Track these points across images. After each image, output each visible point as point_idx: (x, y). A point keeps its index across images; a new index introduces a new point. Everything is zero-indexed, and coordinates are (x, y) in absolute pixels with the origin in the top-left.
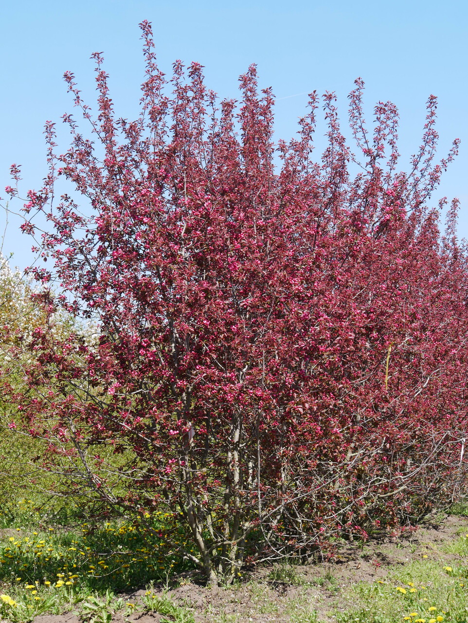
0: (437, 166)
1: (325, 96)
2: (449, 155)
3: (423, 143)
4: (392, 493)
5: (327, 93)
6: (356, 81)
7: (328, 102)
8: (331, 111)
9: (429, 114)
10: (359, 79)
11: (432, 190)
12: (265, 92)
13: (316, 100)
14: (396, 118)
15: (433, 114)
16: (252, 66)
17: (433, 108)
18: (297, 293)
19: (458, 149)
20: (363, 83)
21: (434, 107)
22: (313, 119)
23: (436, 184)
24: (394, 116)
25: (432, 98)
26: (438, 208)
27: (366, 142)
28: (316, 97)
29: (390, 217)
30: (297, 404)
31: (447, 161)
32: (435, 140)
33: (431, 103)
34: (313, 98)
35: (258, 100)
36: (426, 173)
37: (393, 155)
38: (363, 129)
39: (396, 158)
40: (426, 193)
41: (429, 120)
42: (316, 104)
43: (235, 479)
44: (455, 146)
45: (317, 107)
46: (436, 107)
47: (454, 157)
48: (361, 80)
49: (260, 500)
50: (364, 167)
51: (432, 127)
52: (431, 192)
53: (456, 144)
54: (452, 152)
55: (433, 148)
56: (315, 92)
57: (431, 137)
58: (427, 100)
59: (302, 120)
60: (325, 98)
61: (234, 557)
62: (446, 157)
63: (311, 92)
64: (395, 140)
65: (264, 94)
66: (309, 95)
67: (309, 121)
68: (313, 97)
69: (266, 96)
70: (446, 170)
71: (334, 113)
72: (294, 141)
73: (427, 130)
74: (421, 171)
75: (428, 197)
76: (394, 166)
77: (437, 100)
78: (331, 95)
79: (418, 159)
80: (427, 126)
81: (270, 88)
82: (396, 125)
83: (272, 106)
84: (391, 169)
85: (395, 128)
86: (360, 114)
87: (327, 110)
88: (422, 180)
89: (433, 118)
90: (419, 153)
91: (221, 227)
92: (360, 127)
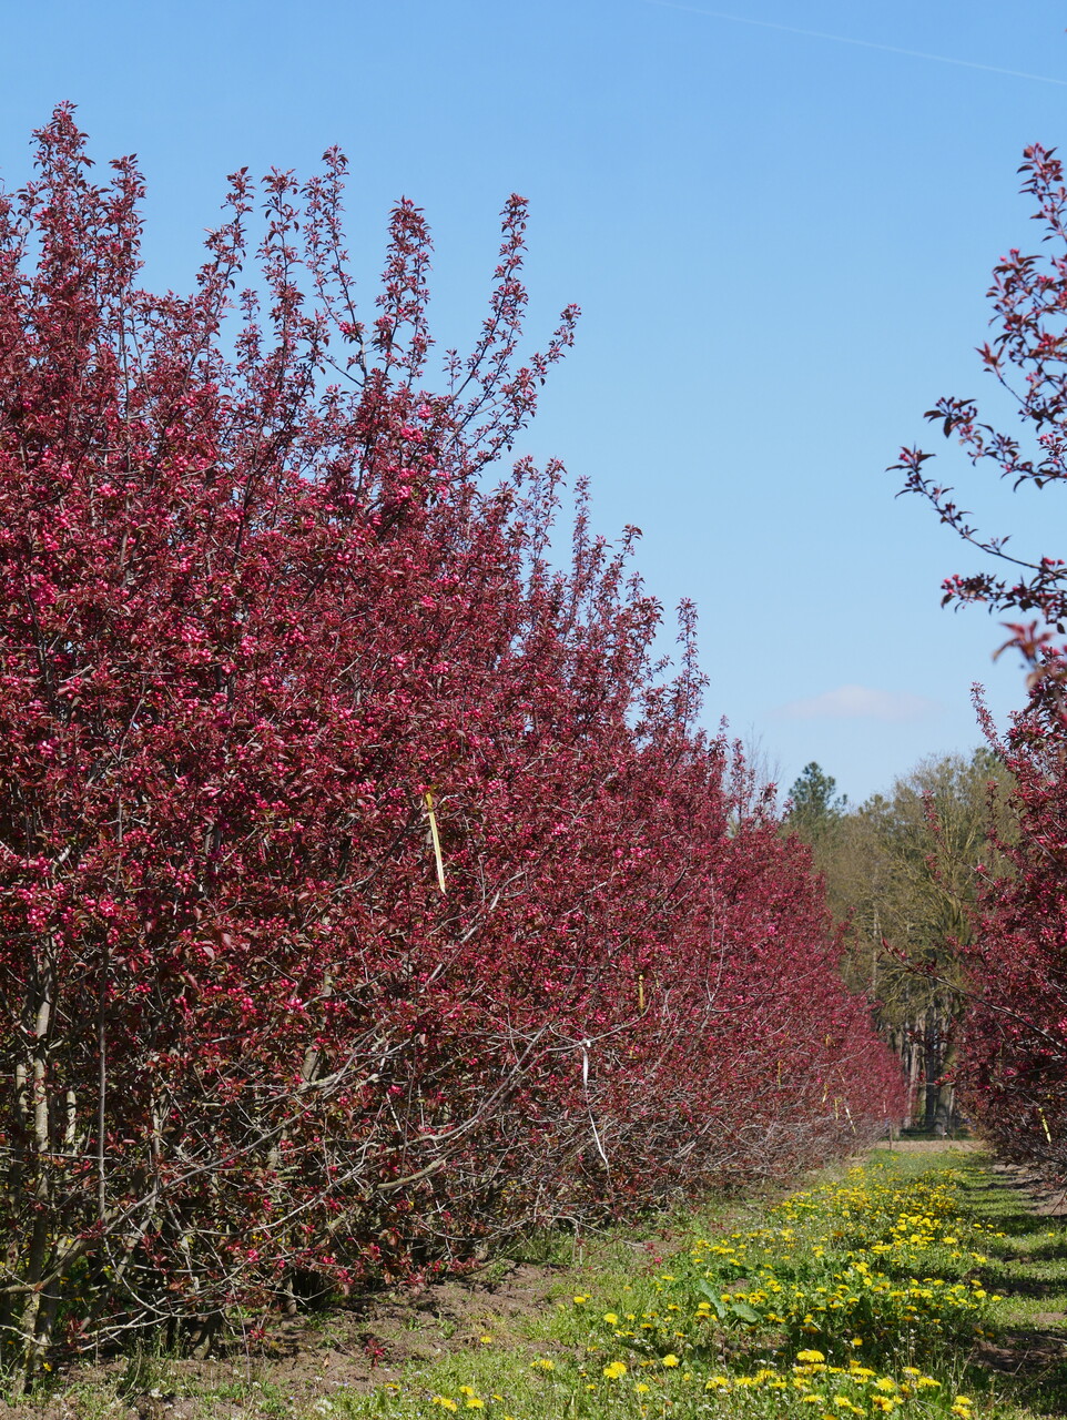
0: (524, 371)
1: (270, 179)
2: (553, 344)
3: (492, 314)
4: (408, 1179)
5: (275, 172)
6: (327, 156)
7: (276, 195)
8: (285, 219)
9: (508, 241)
10: (335, 150)
11: (515, 428)
12: (118, 165)
13: (247, 191)
14: (425, 249)
15: (516, 241)
16: (63, 109)
17: (518, 228)
18: (198, 665)
19: (573, 331)
20: (343, 159)
21: (518, 226)
22: (238, 240)
23: (526, 415)
24: (420, 245)
25: (516, 202)
26: (512, 482)
27: (350, 307)
28: (248, 184)
29: (410, 493)
30: (201, 937)
31: (547, 359)
32: (520, 306)
33: (513, 214)
34: (240, 186)
35: (98, 189)
36: (496, 388)
37: (416, 341)
38: (342, 275)
39: (423, 347)
40: (502, 435)
41: (507, 256)
42: (247, 202)
43: (38, 1129)
44: (565, 322)
45: (248, 209)
46: (523, 226)
47: (564, 349)
48: (338, 153)
49: (103, 1177)
50: (343, 368)
51: (515, 274)
52: (514, 434)
53: (569, 317)
54: (560, 338)
55: (514, 325)
56: (244, 170)
57: (510, 299)
58: (503, 206)
59: (214, 238)
60: (269, 185)
61: (32, 1326)
62: (544, 350)
63: (236, 170)
64: (421, 303)
65: (117, 171)
66: (230, 178)
67: (229, 241)
68: (239, 183)
69: (122, 177)
70: (543, 381)
71: (291, 223)
72: (174, 299)
73: (501, 281)
74: (484, 382)
75: (505, 445)
76: (420, 368)
77: (529, 209)
78: (284, 178)
79: (480, 352)
80: (500, 272)
81: (132, 157)
82: (425, 265)
83: (138, 201)
84: (411, 376)
85: (423, 274)
86: (336, 237)
87: (275, 217)
88: (488, 403)
89: (519, 251)
90: (483, 339)
91: (20, 493)
92: (336, 269)
